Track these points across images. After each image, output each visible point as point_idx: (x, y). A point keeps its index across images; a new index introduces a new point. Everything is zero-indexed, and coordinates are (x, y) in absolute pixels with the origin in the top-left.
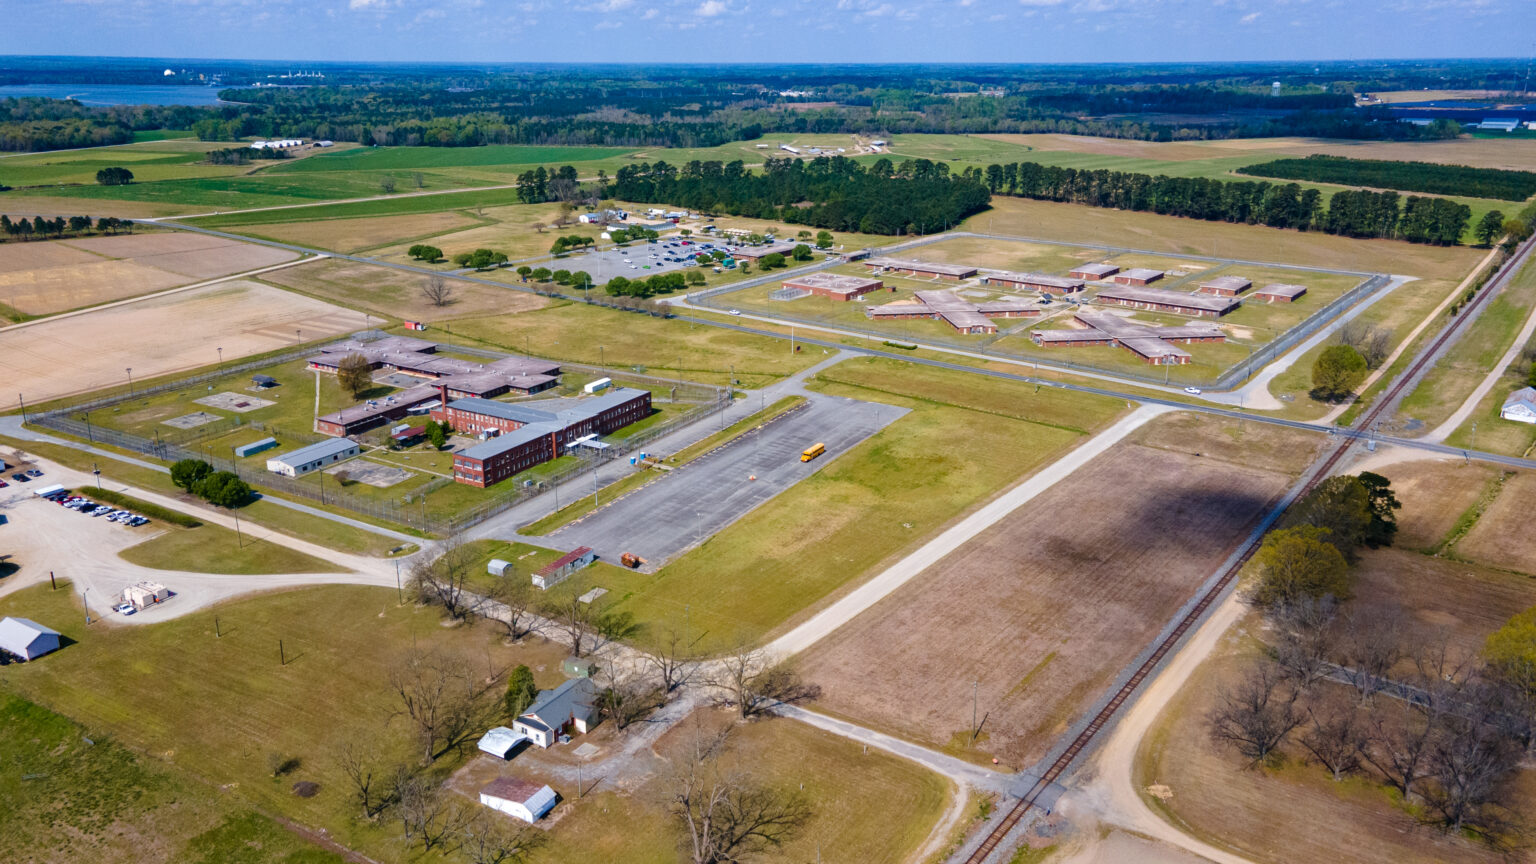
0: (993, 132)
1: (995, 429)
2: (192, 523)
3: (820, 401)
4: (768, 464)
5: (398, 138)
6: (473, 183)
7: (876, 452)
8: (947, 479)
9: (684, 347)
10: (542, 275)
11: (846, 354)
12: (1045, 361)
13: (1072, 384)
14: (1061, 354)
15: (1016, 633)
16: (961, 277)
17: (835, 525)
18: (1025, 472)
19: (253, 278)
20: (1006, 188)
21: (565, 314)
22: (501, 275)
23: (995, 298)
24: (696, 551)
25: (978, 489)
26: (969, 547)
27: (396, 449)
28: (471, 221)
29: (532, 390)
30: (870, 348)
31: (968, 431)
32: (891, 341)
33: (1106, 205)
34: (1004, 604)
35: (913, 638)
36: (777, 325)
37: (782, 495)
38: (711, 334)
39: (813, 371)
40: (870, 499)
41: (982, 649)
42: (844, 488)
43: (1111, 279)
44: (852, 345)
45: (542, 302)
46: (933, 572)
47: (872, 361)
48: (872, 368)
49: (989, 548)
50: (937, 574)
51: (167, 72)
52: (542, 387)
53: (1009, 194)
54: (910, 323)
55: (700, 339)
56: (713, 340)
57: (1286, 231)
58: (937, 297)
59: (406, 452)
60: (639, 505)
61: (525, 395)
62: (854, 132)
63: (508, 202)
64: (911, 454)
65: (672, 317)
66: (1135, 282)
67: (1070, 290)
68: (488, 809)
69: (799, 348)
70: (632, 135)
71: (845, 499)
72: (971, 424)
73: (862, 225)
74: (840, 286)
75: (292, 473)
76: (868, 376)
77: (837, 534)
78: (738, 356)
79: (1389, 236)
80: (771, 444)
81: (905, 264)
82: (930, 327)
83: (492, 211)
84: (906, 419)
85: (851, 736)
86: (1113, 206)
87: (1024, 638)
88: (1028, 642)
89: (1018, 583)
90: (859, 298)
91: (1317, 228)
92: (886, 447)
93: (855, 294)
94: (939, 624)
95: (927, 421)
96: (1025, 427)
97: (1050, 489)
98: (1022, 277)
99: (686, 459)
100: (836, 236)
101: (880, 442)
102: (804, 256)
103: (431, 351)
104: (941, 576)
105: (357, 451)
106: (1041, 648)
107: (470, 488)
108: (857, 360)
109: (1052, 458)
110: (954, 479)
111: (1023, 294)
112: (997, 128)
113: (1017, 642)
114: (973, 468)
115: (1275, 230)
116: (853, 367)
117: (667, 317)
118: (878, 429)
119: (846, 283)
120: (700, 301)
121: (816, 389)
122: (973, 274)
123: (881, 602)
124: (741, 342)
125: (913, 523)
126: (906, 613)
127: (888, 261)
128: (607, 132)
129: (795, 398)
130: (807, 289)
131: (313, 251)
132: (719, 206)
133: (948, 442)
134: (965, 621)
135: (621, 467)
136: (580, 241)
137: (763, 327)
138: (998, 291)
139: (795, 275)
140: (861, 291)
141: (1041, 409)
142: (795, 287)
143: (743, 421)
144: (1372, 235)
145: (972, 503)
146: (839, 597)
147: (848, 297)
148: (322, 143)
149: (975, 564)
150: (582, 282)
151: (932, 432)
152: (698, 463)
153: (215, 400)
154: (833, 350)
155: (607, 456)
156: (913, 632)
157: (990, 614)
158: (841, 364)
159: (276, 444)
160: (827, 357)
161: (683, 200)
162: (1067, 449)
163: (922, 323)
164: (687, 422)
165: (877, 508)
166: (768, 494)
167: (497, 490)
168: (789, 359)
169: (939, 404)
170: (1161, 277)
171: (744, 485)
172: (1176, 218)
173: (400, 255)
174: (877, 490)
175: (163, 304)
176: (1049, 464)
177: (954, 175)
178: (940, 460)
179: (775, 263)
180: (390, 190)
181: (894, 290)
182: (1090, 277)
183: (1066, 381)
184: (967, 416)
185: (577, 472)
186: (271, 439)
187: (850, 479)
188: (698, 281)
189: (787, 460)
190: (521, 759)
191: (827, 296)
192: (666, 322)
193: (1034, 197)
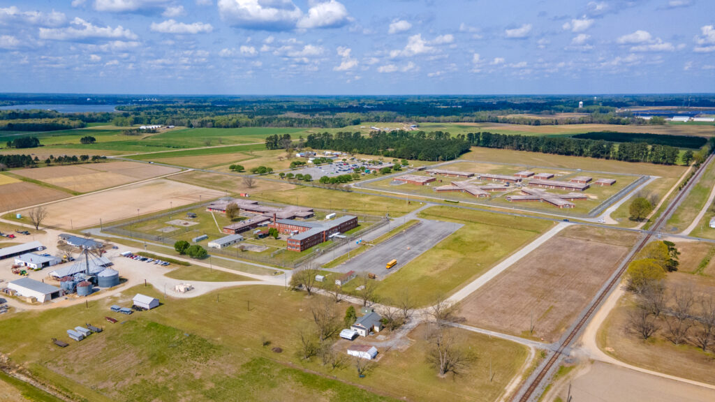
0: (461, 122)
1: (502, 231)
2: (187, 264)
3: (426, 222)
4: (413, 244)
5: (203, 124)
6: (242, 142)
7: (456, 239)
8: (489, 249)
9: (360, 202)
10: (290, 176)
11: (429, 205)
13: (529, 215)
14: (519, 204)
15: (535, 299)
16: (468, 176)
17: (449, 264)
18: (520, 246)
19: (165, 178)
20: (475, 142)
21: (304, 191)
22: (271, 177)
23: (485, 184)
24: (396, 273)
25: (502, 252)
26: (506, 272)
27: (257, 239)
28: (247, 157)
29: (305, 217)
30: (439, 202)
31: (489, 232)
32: (447, 200)
33: (520, 150)
34: (527, 290)
35: (495, 302)
37: (423, 254)
38: (370, 198)
39: (419, 210)
40: (460, 256)
41: (524, 305)
42: (447, 252)
43: (532, 177)
44: (431, 201)
45: (293, 187)
47: (442, 207)
48: (443, 209)
49: (514, 272)
50: (496, 281)
51: (88, 99)
52: (308, 216)
53: (477, 146)
54: (452, 193)
55: (366, 199)
56: (371, 200)
57: (600, 159)
58: (462, 184)
59: (262, 240)
60: (366, 258)
61: (304, 219)
62: (401, 122)
63: (262, 149)
64: (470, 240)
65: (351, 191)
66: (542, 178)
67: (517, 181)
68: (351, 356)
69: (409, 203)
70: (305, 123)
71: (450, 256)
72: (492, 229)
73: (419, 157)
74: (419, 179)
75: (219, 247)
76: (442, 213)
77: (450, 268)
78: (384, 206)
79: (645, 162)
80: (411, 237)
81: (444, 171)
82: (462, 195)
83: (256, 153)
84: (463, 228)
85: (482, 332)
86: (524, 150)
87: (539, 301)
88: (541, 303)
89: (530, 284)
90: (428, 184)
91: (614, 158)
92: (459, 237)
93: (426, 182)
94: (503, 297)
95: (473, 229)
96: (514, 231)
97: (532, 252)
98: (495, 176)
99: (377, 242)
100: (409, 161)
101: (456, 236)
102: (397, 169)
103: (256, 204)
104: (498, 282)
105: (242, 239)
106: (547, 304)
107: (296, 252)
108: (435, 207)
109: (529, 241)
110: (491, 248)
111: (495, 183)
113: (537, 303)
114: (497, 245)
115: (596, 159)
116: (434, 209)
117: (348, 192)
118: (454, 231)
119: (421, 178)
120: (360, 185)
121: (421, 217)
122: (473, 175)
123: (478, 290)
124: (384, 201)
125: (481, 264)
126: (489, 294)
127: (436, 171)
128: (294, 122)
129: (414, 221)
130: (404, 181)
131: (185, 168)
132: (355, 150)
133: (484, 236)
134: (513, 296)
135: (353, 244)
136: (301, 164)
137: (390, 195)
138: (486, 182)
139: (396, 176)
140: (429, 181)
141: (518, 224)
142: (399, 179)
143: (396, 229)
144: (638, 161)
145: (502, 257)
147: (423, 183)
148: (170, 127)
149: (511, 277)
150: (308, 179)
151: (477, 232)
152: (384, 243)
153: (173, 222)
154: (424, 203)
155: (346, 241)
156: (495, 300)
157: (523, 293)
158: (429, 208)
159: (207, 238)
160: (423, 206)
161: (337, 148)
162: (534, 239)
163: (457, 193)
165: (464, 259)
166: (417, 254)
167: (307, 252)
168: (406, 207)
169: (476, 223)
170: (553, 176)
171: (406, 251)
172: (552, 154)
173: (225, 170)
174: (462, 252)
175: (134, 188)
176: (529, 243)
177: (453, 138)
178: (483, 242)
179: (387, 171)
180: (208, 144)
181: (441, 181)
182: (523, 176)
183: (525, 214)
184: (488, 227)
185: (336, 246)
186: (206, 235)
187: (449, 249)
188: (357, 178)
189: (420, 242)
190: (357, 340)
191: (414, 183)
192: (348, 193)
193: (488, 147)
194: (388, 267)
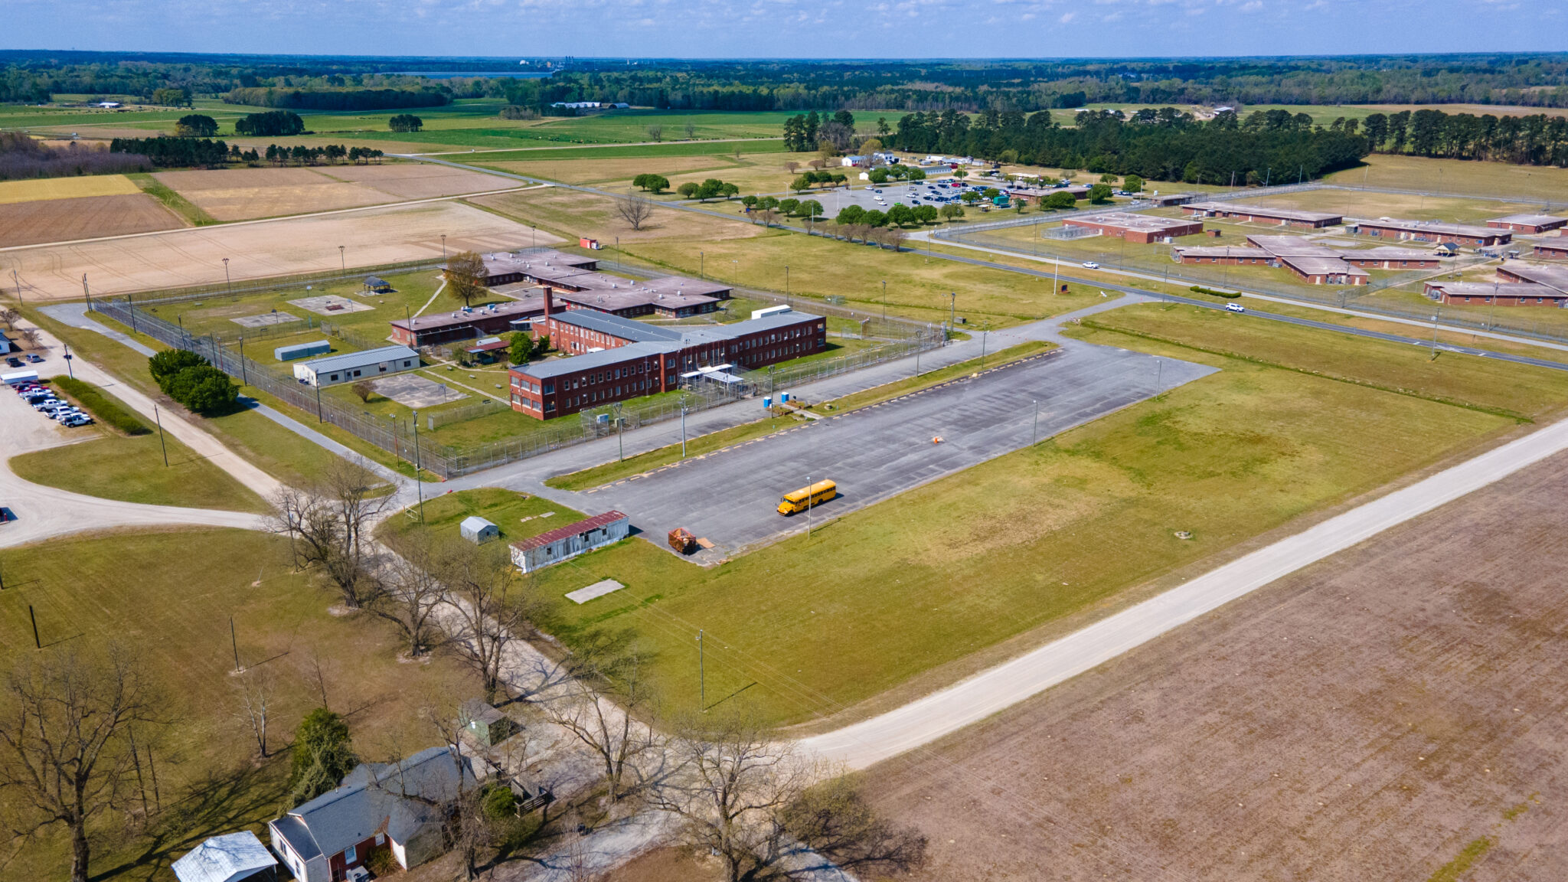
0: (1373, 101)
1: (1359, 404)
3: (1078, 350)
4: (967, 424)
5: (693, 101)
7: (1151, 420)
8: (1266, 469)
9: (908, 281)
10: (767, 203)
11: (1131, 299)
12: (1448, 321)
13: (1497, 353)
14: (1478, 312)
15: (1389, 776)
16: (1318, 224)
17: (1052, 520)
18: (1410, 470)
20: (1388, 145)
21: (774, 244)
22: (726, 207)
23: (1369, 247)
24: (799, 539)
25: (1320, 488)
26: (1295, 584)
27: (465, 364)
29: (680, 311)
30: (1170, 294)
31: (1310, 404)
32: (1201, 287)
33: (1538, 163)
34: (1363, 705)
35: (1154, 753)
36: (1044, 263)
37: (976, 468)
38: (951, 269)
39: (1078, 316)
40: (1123, 486)
41: (1306, 803)
42: (1084, 466)
44: (1145, 289)
45: (754, 231)
46: (1216, 623)
47: (1169, 308)
48: (1168, 316)
49: (1336, 590)
50: (1224, 627)
51: (522, 62)
52: (696, 309)
53: (1392, 152)
54: (1234, 269)
55: (935, 274)
56: (946, 276)
58: (1280, 243)
59: (479, 370)
60: (732, 466)
61: (671, 317)
63: (767, 151)
64: (1207, 428)
65: (906, 251)
67: (1489, 241)
69: (1064, 288)
71: (1081, 483)
72: (1317, 394)
73: (1187, 172)
74: (1140, 226)
76: (1160, 325)
77: (1052, 535)
78: (975, 295)
80: (983, 398)
81: (1238, 208)
82: (1264, 273)
83: (752, 157)
84: (1208, 381)
86: (1549, 163)
87: (1410, 792)
88: (1417, 802)
89: (1395, 664)
90: (1167, 240)
92: (1168, 415)
93: (1161, 235)
94: (1214, 730)
95: (1241, 386)
96: (1412, 404)
97: (1461, 501)
98: (1410, 225)
99: (844, 408)
100: (1150, 183)
101: (1158, 408)
102: (1100, 198)
103: (591, 267)
104: (1232, 633)
105: (416, 363)
106: (1452, 822)
107: (524, 419)
108: (1147, 306)
110: (1279, 469)
111: (1409, 245)
112: (1380, 97)
113: (1391, 799)
114: (1313, 456)
116: (1137, 313)
117: (899, 250)
118: (1164, 389)
119: (1154, 223)
120: (952, 237)
121: (1077, 336)
122: (1336, 222)
123: (1102, 669)
124: (986, 279)
125: (1194, 533)
126: (1149, 699)
127: (1212, 206)
129: (1041, 344)
130: (1096, 228)
131: (539, 181)
133: (1273, 416)
134: (1272, 731)
135: (751, 408)
137: (1023, 265)
138: (1372, 241)
139: (1085, 215)
140: (1169, 232)
141: (1439, 381)
142: (1081, 224)
143: (954, 366)
145: (1308, 509)
146: (1023, 649)
147: (1150, 237)
148: (618, 105)
149: (1304, 618)
150: (812, 213)
151: (1249, 400)
152: (863, 413)
153: (310, 302)
154: (1114, 293)
155: (739, 392)
156: (1159, 739)
157: (1331, 723)
158: (1122, 310)
159: (330, 349)
160: (1103, 300)
161: (969, 150)
162: (1492, 441)
163: (1254, 270)
164: (871, 360)
165: (1131, 502)
166: (954, 465)
167: (558, 425)
168: (1048, 300)
169: (1265, 365)
171: (921, 448)
174: (1141, 474)
176: (1458, 462)
178: (1258, 440)
179: (1063, 203)
180: (656, 138)
181: (1218, 234)
182: (1521, 229)
183: (1485, 347)
184: (1310, 383)
185: (696, 406)
186: (323, 342)
187: (1098, 455)
188: (953, 214)
189: (1002, 420)
191: (1123, 235)
192: (896, 255)
193: (1429, 155)
194: (786, 507)
